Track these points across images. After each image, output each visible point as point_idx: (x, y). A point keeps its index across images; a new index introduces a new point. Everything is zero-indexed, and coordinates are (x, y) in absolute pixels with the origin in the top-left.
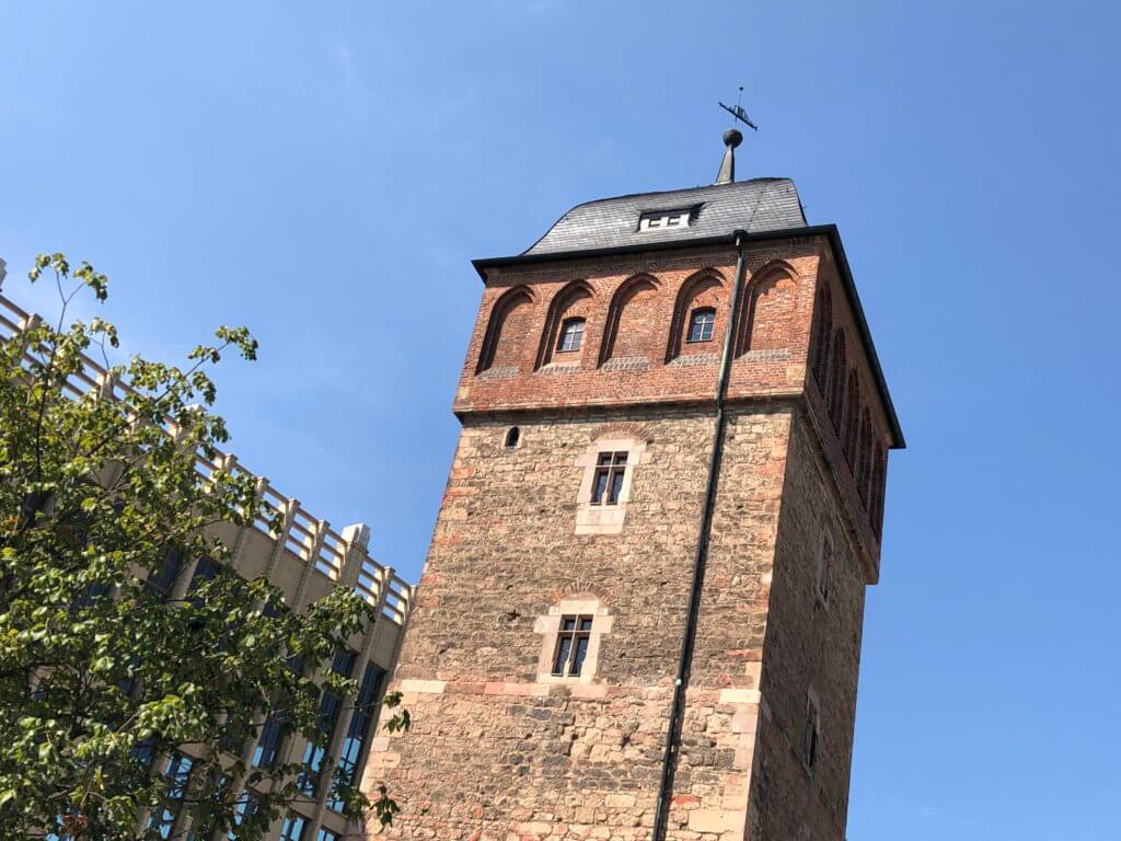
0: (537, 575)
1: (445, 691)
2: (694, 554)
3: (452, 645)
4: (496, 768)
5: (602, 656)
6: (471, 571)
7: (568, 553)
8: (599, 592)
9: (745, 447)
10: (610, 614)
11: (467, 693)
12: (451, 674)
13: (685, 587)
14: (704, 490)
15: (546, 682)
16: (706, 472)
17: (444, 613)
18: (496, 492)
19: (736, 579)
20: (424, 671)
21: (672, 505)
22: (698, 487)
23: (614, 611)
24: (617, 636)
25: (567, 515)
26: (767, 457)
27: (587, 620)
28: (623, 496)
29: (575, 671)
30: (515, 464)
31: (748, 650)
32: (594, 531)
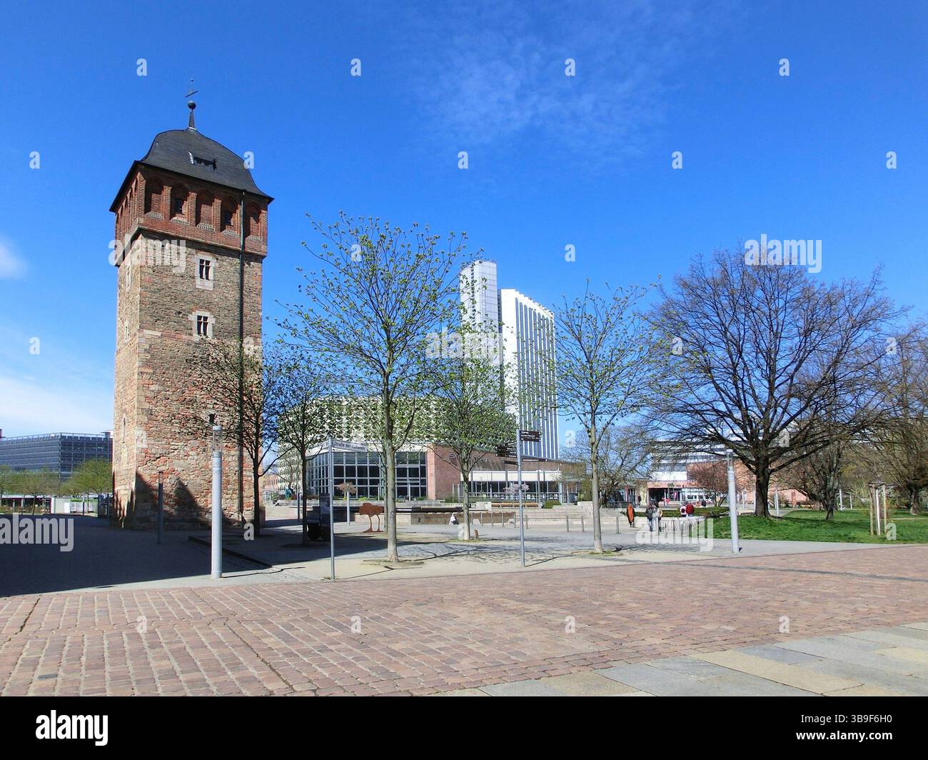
0: (185, 300)
1: (161, 335)
2: (238, 303)
3: (159, 320)
5: (213, 330)
6: (160, 294)
7: (195, 294)
8: (209, 310)
9: (249, 269)
11: (170, 337)
12: (162, 330)
13: (237, 312)
14: (239, 281)
15: (196, 338)
16: (239, 275)
17: (154, 308)
20: (150, 328)
21: (229, 284)
22: (237, 280)
23: (215, 317)
24: (217, 325)
25: (192, 280)
26: (256, 274)
27: (206, 318)
28: (211, 277)
29: (205, 334)
32: (203, 288)
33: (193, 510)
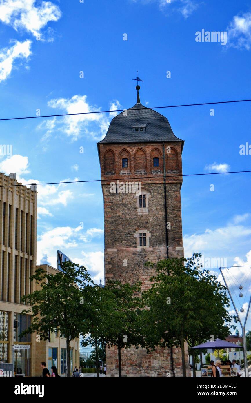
0: (131, 224)
1: (117, 251)
2: (165, 219)
3: (116, 241)
4: (133, 266)
5: (150, 242)
6: (116, 224)
7: (137, 219)
8: (147, 228)
9: (172, 194)
10: (150, 233)
11: (123, 251)
12: (118, 247)
14: (164, 204)
15: (139, 248)
16: (164, 200)
17: (112, 234)
18: (116, 204)
19: (175, 224)
20: (111, 247)
21: (158, 208)
22: (162, 203)
23: (151, 232)
24: (152, 237)
25: (135, 210)
26: (176, 196)
27: (145, 234)
28: (147, 205)
29: (145, 245)
30: (119, 197)
31: (179, 239)
32: (142, 214)
33: (141, 369)
